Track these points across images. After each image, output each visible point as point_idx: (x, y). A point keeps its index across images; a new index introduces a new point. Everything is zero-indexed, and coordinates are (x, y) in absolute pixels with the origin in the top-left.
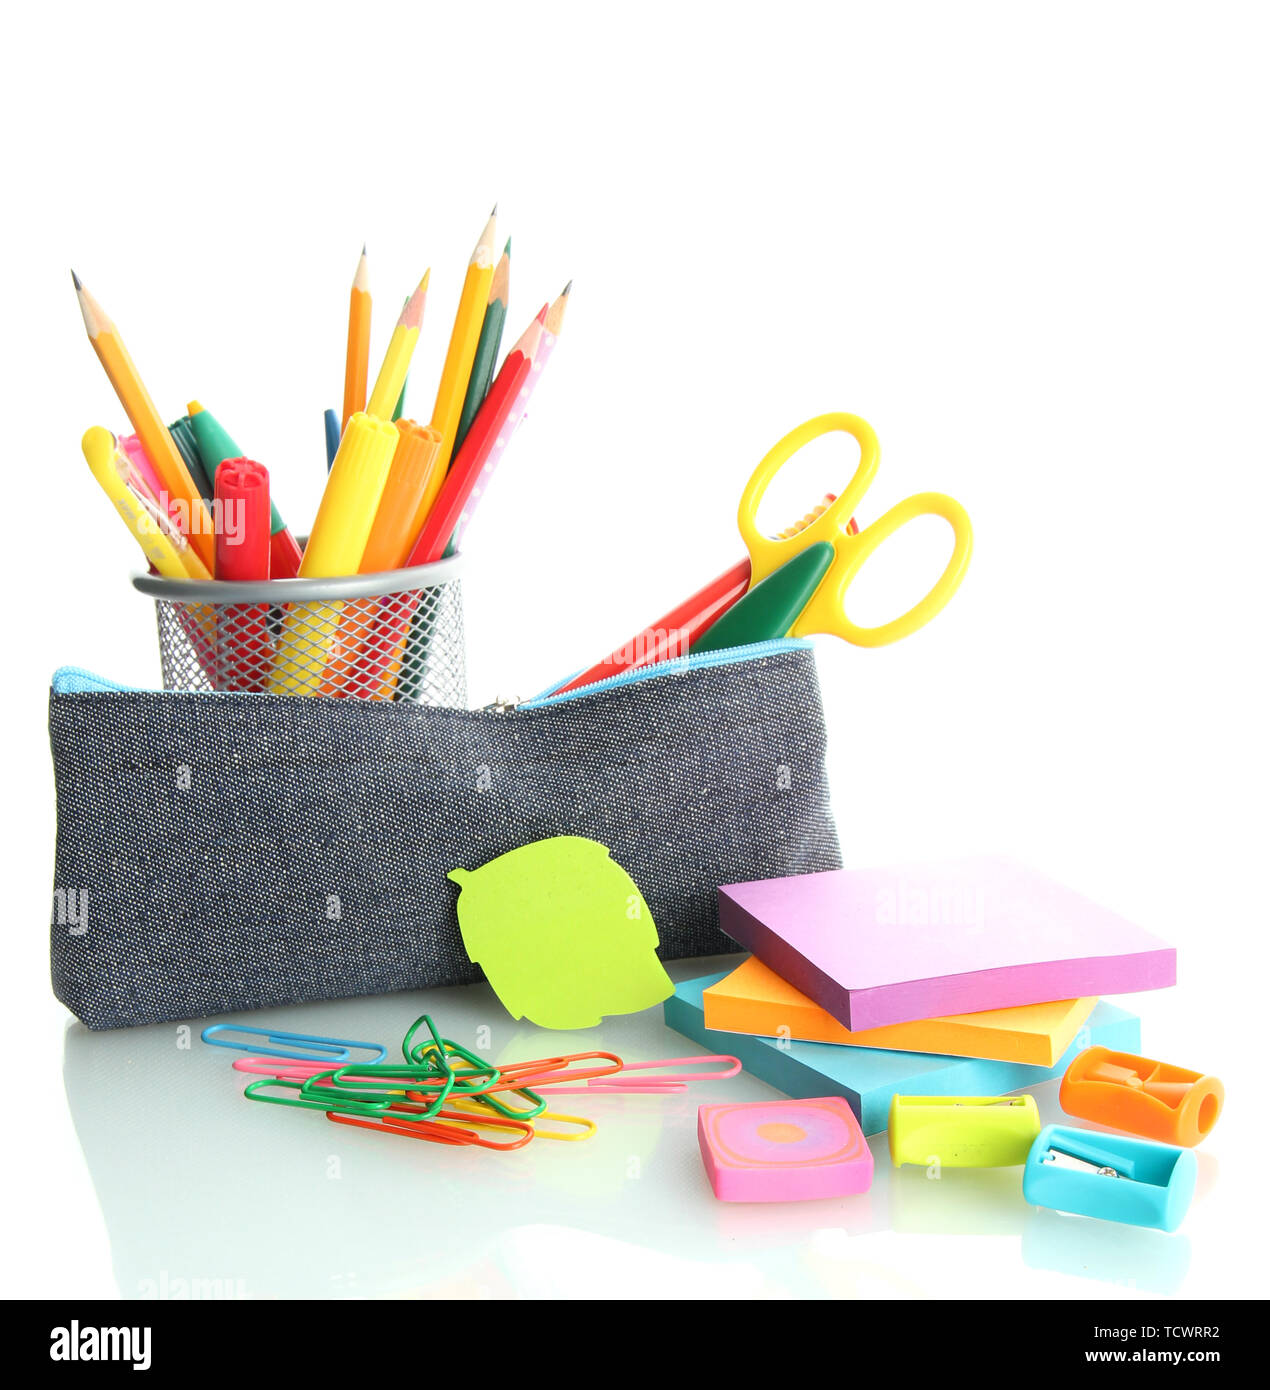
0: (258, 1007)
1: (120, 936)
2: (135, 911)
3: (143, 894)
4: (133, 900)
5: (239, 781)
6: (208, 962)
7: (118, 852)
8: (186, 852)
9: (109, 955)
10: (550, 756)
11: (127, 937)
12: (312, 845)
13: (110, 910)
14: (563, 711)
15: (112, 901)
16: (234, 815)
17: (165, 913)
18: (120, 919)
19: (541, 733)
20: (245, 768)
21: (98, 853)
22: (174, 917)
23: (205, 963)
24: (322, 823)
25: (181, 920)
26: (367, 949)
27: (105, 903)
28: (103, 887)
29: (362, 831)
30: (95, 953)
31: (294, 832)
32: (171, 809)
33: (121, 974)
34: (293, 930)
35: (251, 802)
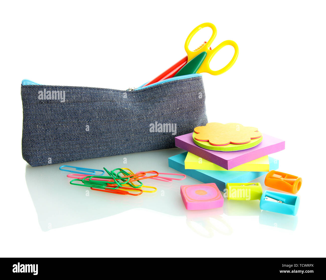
0: (73, 160)
1: (39, 144)
2: (43, 138)
3: (45, 133)
4: (42, 135)
5: (68, 106)
6: (61, 150)
7: (38, 123)
8: (55, 123)
9: (36, 148)
10: (142, 101)
11: (41, 144)
12: (86, 121)
13: (36, 137)
14: (145, 90)
15: (37, 135)
16: (67, 114)
17: (50, 138)
18: (39, 140)
19: (140, 95)
20: (69, 103)
21: (33, 124)
22: (52, 139)
23: (60, 150)
24: (88, 116)
25: (54, 140)
26: (99, 146)
27: (35, 136)
28: (35, 132)
29: (98, 118)
30: (33, 148)
31: (81, 118)
32: (51, 113)
33: (39, 153)
34: (81, 142)
35: (71, 111)
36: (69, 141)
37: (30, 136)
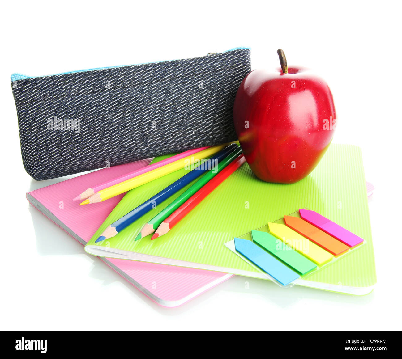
1: (40, 151)
2: (44, 143)
3: (45, 137)
4: (43, 140)
5: (70, 101)
7: (36, 126)
9: (38, 157)
11: (42, 151)
12: (94, 117)
13: (36, 143)
15: (36, 141)
16: (69, 111)
17: (53, 142)
18: (39, 146)
21: (30, 127)
22: (56, 143)
23: (66, 156)
24: (96, 110)
25: (58, 144)
26: (114, 148)
27: (34, 141)
28: (33, 137)
29: (108, 111)
30: (33, 157)
31: (88, 113)
32: (51, 111)
33: (42, 162)
34: (91, 143)
35: (74, 106)
36: (75, 143)
37: (29, 142)
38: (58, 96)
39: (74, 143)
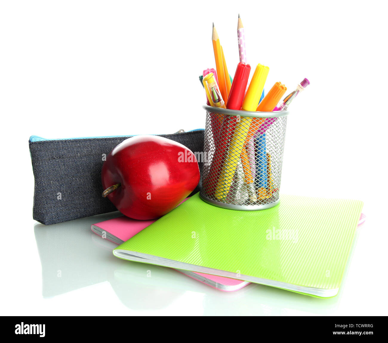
7: (52, 179)
20: (81, 157)
21: (47, 180)
32: (65, 168)
38: (71, 156)
39: (82, 194)
